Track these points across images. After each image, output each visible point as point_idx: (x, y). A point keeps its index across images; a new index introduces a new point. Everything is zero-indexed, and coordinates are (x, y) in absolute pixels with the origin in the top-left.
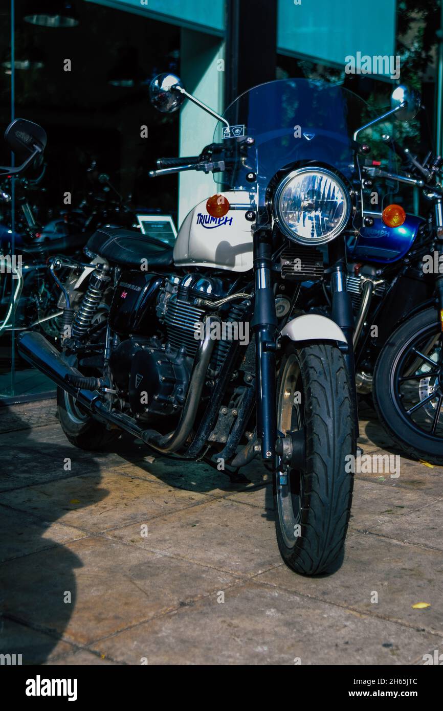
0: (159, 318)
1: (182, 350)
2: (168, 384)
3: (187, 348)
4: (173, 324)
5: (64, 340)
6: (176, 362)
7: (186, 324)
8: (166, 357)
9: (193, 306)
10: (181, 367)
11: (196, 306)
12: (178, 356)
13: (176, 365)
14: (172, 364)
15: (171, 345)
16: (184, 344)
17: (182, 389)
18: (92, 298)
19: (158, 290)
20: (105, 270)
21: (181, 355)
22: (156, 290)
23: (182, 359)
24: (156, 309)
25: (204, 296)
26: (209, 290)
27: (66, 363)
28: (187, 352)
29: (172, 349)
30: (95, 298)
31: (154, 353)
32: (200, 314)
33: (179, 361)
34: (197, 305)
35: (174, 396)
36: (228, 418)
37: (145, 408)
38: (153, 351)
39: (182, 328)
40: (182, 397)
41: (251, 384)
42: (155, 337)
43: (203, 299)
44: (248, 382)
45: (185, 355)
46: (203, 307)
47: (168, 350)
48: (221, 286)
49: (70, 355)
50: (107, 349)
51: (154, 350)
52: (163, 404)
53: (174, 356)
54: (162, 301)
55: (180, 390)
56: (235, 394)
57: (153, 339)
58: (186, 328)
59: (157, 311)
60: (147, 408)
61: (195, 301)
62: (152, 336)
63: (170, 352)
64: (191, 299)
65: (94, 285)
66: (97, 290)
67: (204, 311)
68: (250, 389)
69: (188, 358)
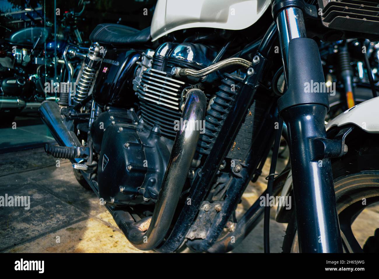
0: (135, 92)
1: (156, 130)
2: (136, 174)
3: (162, 127)
4: (145, 98)
5: (61, 109)
6: (148, 144)
7: (161, 99)
8: (137, 137)
9: (169, 76)
10: (154, 150)
11: (174, 77)
12: (151, 137)
13: (148, 147)
14: (143, 146)
15: (144, 121)
16: (158, 123)
17: (155, 180)
18: (88, 75)
19: (135, 65)
20: (96, 52)
21: (154, 136)
22: (133, 65)
23: (156, 140)
24: (133, 83)
25: (183, 64)
26: (190, 57)
27: (66, 127)
28: (161, 132)
29: (144, 126)
30: (90, 75)
31: (124, 131)
32: (179, 86)
33: (152, 143)
34: (175, 74)
35: (145, 187)
36: (210, 214)
37: (111, 198)
38: (121, 129)
39: (155, 104)
40: (155, 189)
41: (239, 175)
42: (132, 110)
43: (182, 67)
44: (237, 172)
45: (159, 135)
46: (182, 77)
47: (141, 127)
48: (205, 52)
49: (68, 121)
50: (92, 119)
51: (123, 128)
52: (131, 196)
53: (146, 135)
54: (138, 75)
55: (152, 180)
56: (217, 183)
57: (131, 111)
58: (161, 103)
59: (133, 85)
60: (113, 197)
61: (172, 70)
62: (129, 108)
63: (143, 131)
64: (167, 69)
65: (88, 64)
66: (91, 69)
67: (183, 83)
68: (238, 180)
69: (162, 139)
